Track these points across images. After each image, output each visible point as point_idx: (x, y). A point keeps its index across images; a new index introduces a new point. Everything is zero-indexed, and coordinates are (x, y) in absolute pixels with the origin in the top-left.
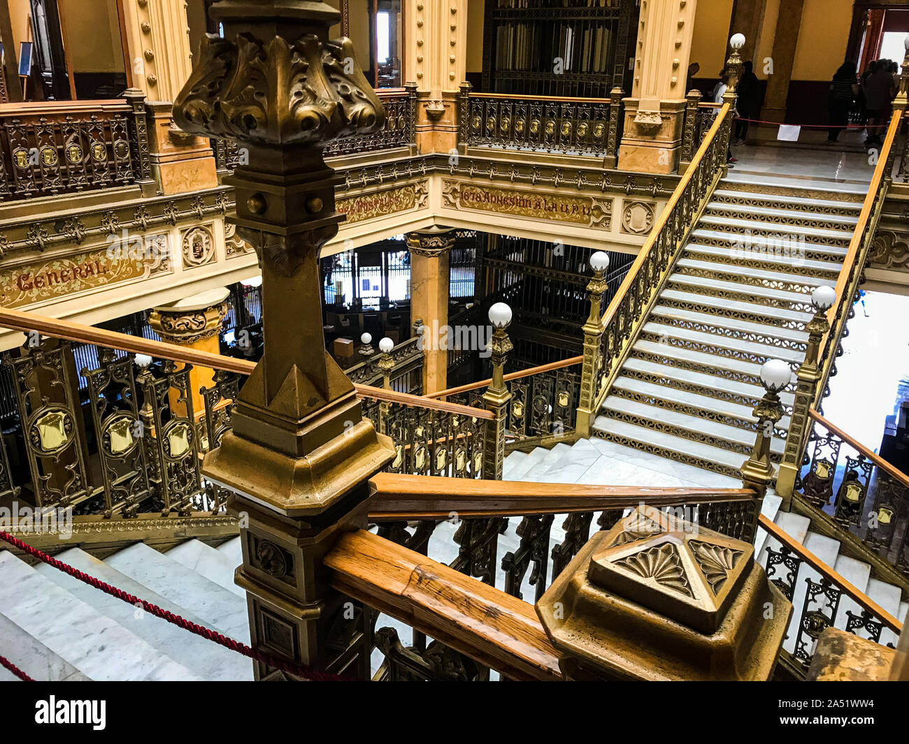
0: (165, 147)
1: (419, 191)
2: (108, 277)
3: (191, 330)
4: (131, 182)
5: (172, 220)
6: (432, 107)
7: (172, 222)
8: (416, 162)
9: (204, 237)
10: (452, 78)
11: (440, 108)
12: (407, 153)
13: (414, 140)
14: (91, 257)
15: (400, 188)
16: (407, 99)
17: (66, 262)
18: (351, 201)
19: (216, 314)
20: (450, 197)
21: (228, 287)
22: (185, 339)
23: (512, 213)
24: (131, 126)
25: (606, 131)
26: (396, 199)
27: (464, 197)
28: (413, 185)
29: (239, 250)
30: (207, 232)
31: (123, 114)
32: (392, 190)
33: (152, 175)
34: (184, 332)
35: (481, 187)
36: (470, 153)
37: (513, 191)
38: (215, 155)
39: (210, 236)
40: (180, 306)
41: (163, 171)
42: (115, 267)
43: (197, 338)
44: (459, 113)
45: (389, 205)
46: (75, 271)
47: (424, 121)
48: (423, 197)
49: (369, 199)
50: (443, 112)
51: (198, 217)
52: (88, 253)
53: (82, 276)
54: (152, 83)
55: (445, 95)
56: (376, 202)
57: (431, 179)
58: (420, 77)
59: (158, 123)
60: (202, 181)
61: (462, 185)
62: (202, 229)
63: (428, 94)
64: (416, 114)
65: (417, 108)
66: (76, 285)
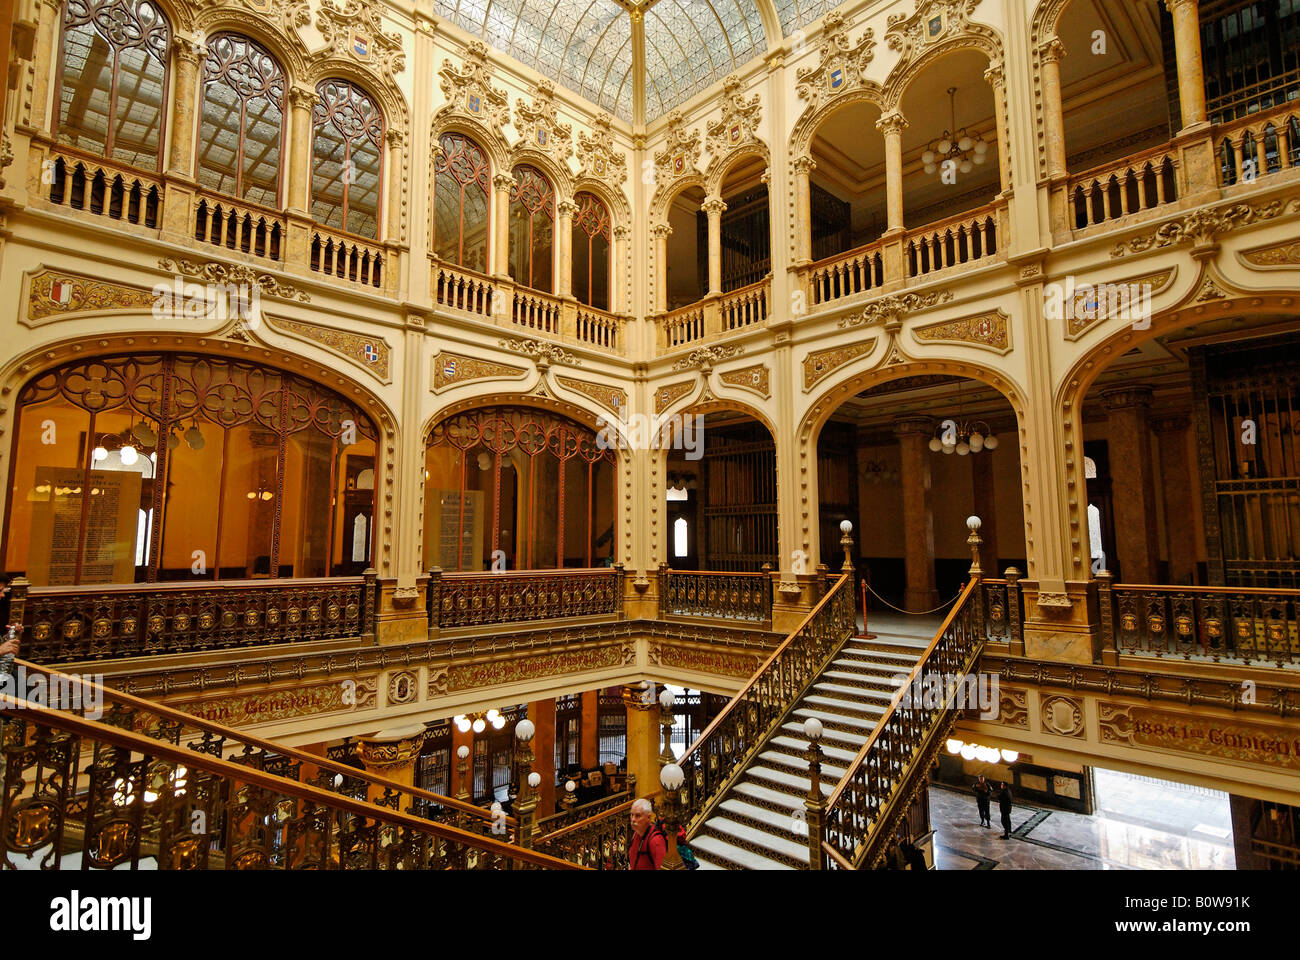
0: (387, 610)
1: (626, 650)
2: (320, 707)
3: (384, 759)
4: (355, 635)
5: (381, 665)
6: (638, 582)
7: (381, 667)
8: (620, 626)
9: (409, 681)
10: (655, 560)
11: (645, 582)
12: (615, 618)
13: (621, 607)
14: (309, 691)
15: (606, 647)
16: (615, 575)
17: (288, 694)
18: (555, 656)
19: (411, 746)
20: (654, 656)
21: (425, 724)
22: (380, 767)
23: (699, 669)
24: (363, 594)
25: (762, 599)
26: (602, 656)
27: (664, 655)
28: (620, 645)
29: (441, 692)
30: (413, 676)
31: (358, 586)
32: (598, 648)
33: (374, 630)
34: (379, 760)
35: (676, 647)
36: (667, 618)
37: (699, 650)
38: (429, 616)
39: (415, 680)
40: (378, 737)
41: (382, 627)
42: (328, 700)
43: (390, 767)
44: (660, 587)
45: (594, 661)
46: (293, 701)
47: (631, 593)
48: (630, 655)
49: (573, 655)
50: (647, 586)
51: (406, 663)
52: (306, 687)
53: (298, 705)
54: (386, 565)
55: (648, 572)
56: (580, 658)
57: (638, 641)
58: (628, 559)
59: (384, 592)
60: (415, 636)
61: (663, 645)
62: (408, 674)
63: (634, 572)
64: (623, 587)
65: (623, 582)
66: (292, 712)
